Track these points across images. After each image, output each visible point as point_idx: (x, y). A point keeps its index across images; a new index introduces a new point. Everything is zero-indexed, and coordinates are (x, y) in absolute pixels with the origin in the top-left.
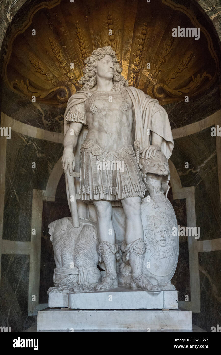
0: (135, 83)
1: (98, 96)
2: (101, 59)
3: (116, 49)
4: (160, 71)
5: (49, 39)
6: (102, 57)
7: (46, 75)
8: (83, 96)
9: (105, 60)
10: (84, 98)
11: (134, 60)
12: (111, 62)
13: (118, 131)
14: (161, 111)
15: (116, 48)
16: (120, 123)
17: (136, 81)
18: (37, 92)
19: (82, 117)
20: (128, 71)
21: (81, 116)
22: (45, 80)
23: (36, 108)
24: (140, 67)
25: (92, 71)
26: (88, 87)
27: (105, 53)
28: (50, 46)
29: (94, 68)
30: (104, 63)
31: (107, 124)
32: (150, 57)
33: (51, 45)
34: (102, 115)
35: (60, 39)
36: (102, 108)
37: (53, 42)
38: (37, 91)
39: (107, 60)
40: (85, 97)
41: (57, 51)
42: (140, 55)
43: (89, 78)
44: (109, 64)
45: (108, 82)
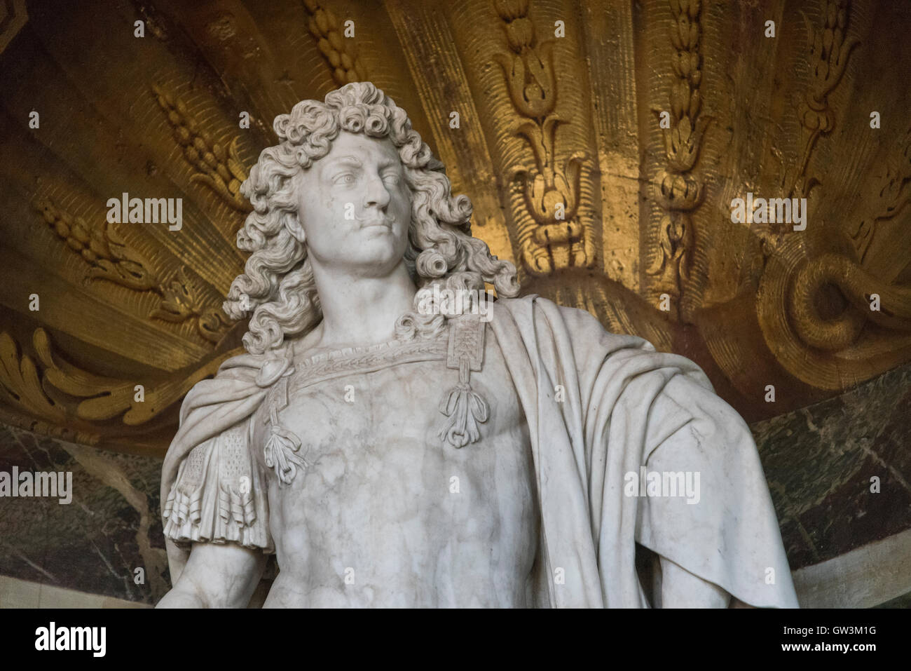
0: (688, 275)
1: (309, 374)
2: (316, 164)
3: (555, 94)
4: (814, 183)
5: (154, 95)
6: (316, 152)
7: (161, 295)
8: (239, 384)
9: (334, 163)
10: (241, 394)
11: (664, 142)
12: (370, 170)
13: (417, 569)
14: (704, 426)
15: (555, 87)
16: (427, 523)
17: (690, 263)
18: (107, 394)
19: (236, 509)
20: (636, 209)
21: (230, 501)
22: (155, 318)
23: (100, 482)
24: (701, 174)
25: (282, 238)
26: (271, 330)
27: (329, 126)
28: (169, 127)
29: (289, 217)
30: (332, 182)
31: (346, 536)
32: (747, 114)
33: (170, 123)
34: (324, 483)
35: (223, 85)
36: (327, 442)
37: (181, 107)
38: (107, 388)
39: (345, 160)
40: (245, 393)
41: (211, 150)
42: (693, 109)
43: (274, 280)
44: (361, 183)
45: (369, 286)
